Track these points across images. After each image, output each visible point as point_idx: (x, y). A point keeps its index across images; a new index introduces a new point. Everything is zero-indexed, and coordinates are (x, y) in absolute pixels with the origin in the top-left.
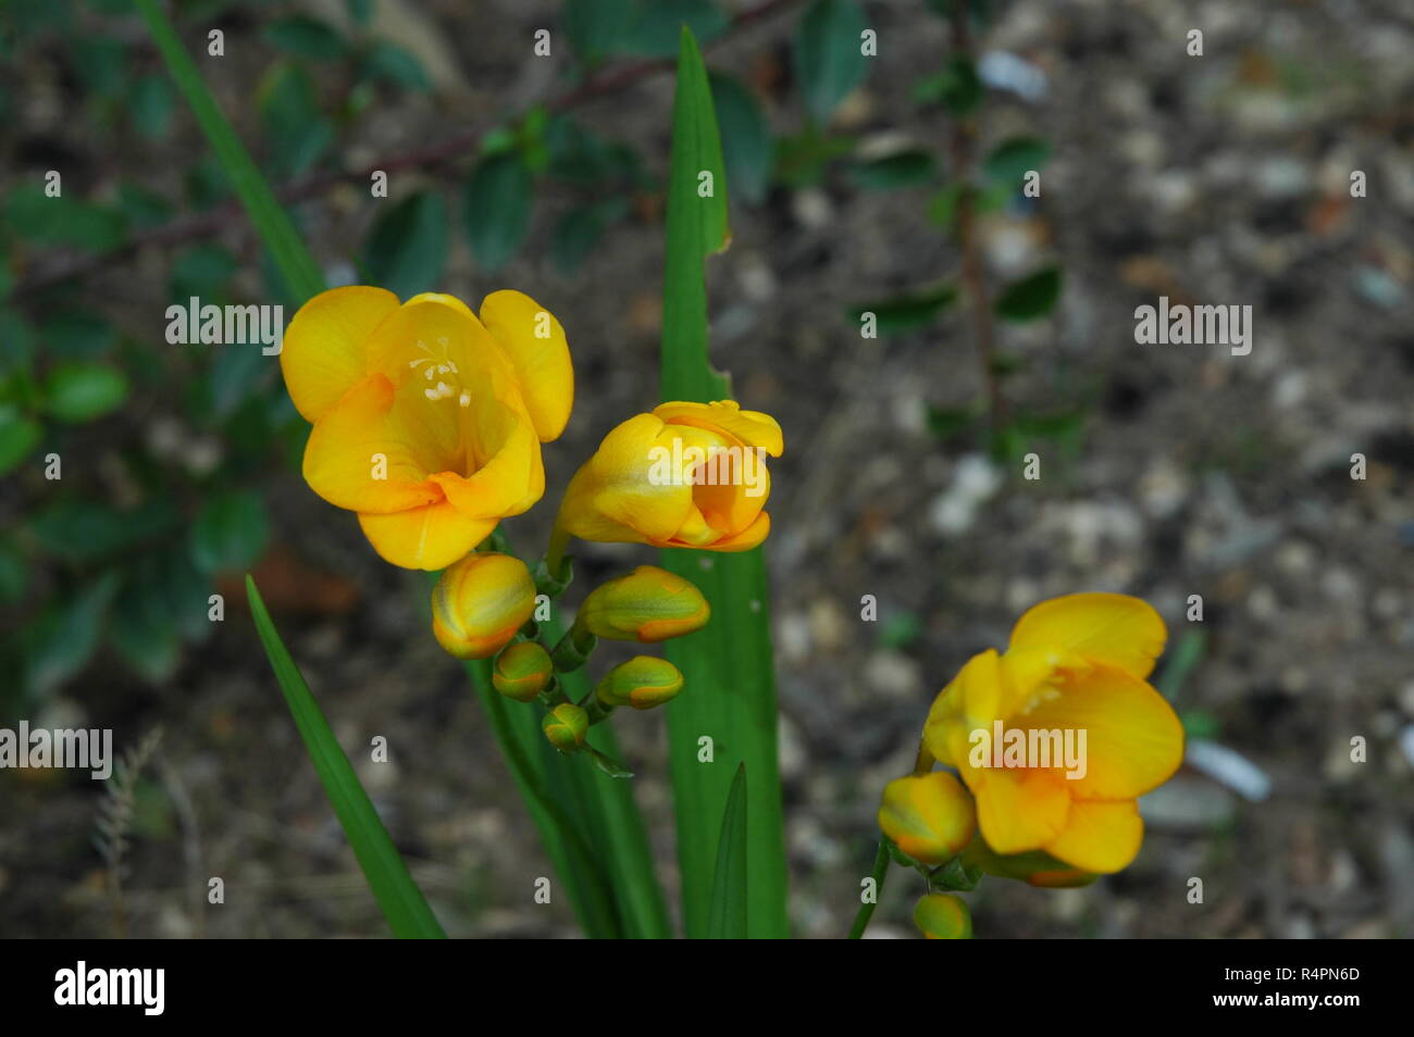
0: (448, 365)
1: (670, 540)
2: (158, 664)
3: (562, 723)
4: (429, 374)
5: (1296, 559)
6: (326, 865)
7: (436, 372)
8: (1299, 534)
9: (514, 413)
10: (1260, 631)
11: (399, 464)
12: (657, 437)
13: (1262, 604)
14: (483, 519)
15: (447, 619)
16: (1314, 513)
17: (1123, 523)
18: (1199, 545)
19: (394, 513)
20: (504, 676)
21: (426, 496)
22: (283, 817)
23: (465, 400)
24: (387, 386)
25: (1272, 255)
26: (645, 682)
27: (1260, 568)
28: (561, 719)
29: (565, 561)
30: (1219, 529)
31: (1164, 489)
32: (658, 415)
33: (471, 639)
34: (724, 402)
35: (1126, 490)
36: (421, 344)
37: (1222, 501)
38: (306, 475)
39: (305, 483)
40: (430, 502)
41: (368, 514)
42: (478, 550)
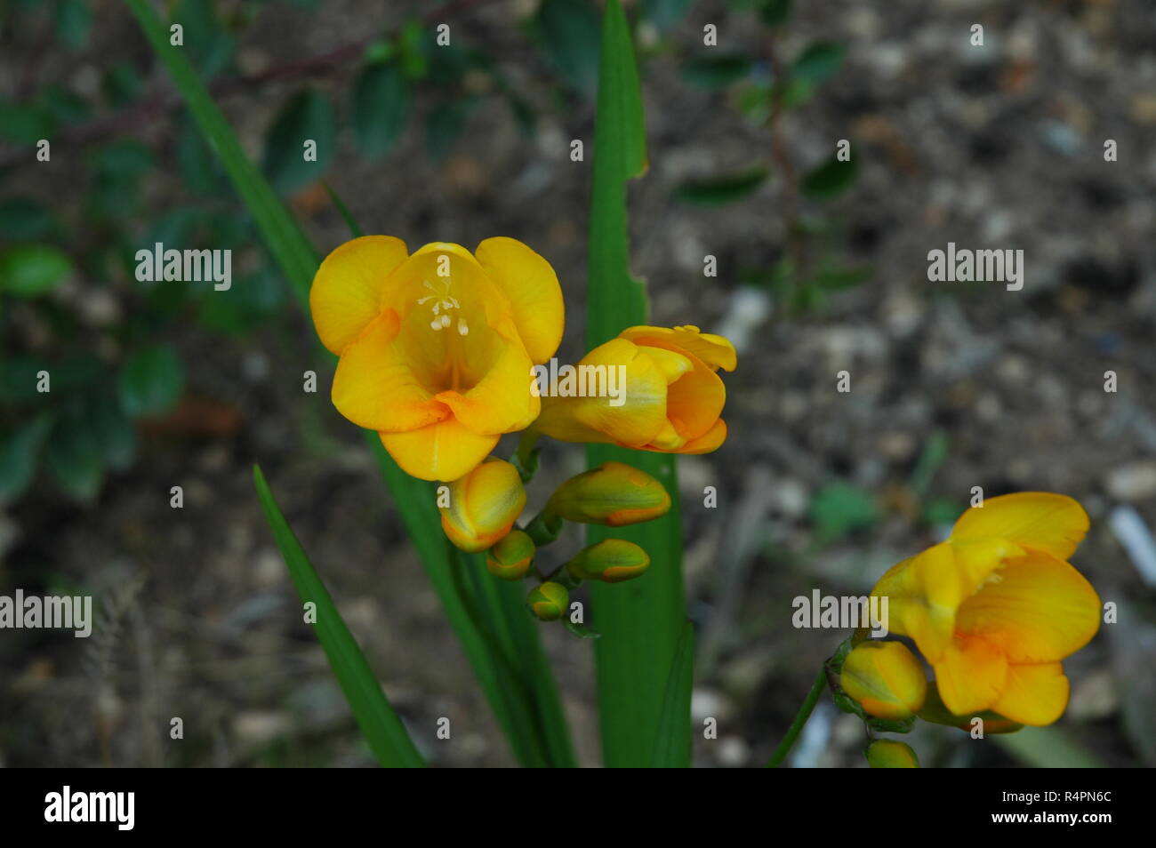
0: (450, 302)
1: (643, 447)
2: (84, 487)
3: (549, 601)
4: (436, 310)
5: (1014, 369)
6: (232, 650)
7: (441, 306)
8: (1014, 349)
9: (506, 340)
10: (987, 430)
11: (406, 384)
12: (634, 359)
13: (988, 408)
14: (487, 435)
15: (459, 520)
16: (1026, 330)
17: (871, 343)
18: (936, 361)
19: (410, 430)
20: (500, 563)
21: (436, 414)
22: (194, 611)
23: (464, 330)
24: (395, 317)
25: (975, 112)
26: (616, 563)
27: (985, 379)
28: (548, 597)
29: (535, 452)
30: (950, 347)
31: (903, 314)
32: (624, 338)
33: (480, 537)
34: (686, 327)
35: (871, 314)
36: (426, 284)
37: (951, 323)
38: (335, 401)
39: (334, 407)
40: (439, 419)
41: (387, 432)
42: (486, 461)
